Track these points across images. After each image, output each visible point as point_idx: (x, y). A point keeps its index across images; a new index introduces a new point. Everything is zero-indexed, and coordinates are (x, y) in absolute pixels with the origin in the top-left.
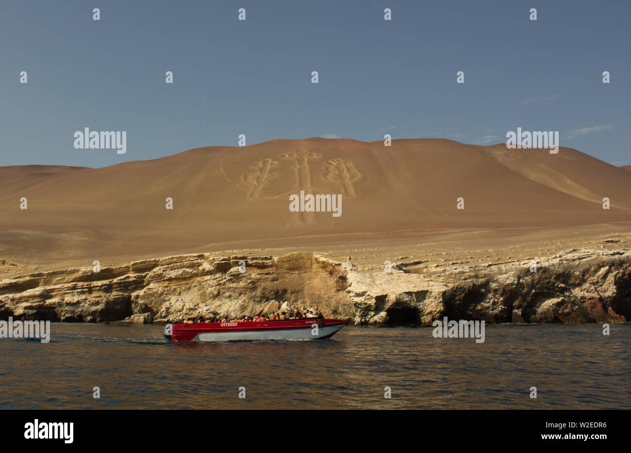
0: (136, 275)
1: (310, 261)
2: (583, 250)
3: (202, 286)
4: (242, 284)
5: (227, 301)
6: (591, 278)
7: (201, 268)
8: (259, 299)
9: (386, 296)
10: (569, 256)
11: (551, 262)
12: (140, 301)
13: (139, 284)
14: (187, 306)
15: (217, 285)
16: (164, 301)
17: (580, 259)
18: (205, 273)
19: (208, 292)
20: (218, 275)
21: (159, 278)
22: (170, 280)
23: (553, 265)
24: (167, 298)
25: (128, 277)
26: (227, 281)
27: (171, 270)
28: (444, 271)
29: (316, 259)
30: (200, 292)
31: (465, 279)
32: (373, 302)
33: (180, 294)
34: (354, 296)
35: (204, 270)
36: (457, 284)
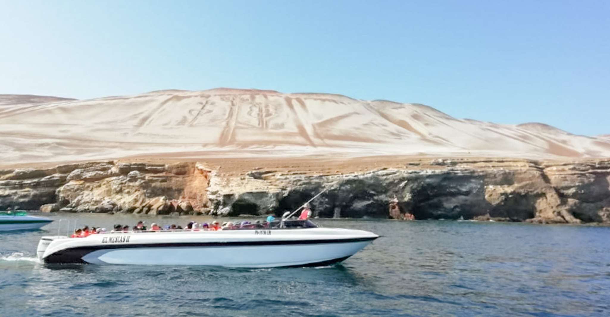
0: (60, 175)
1: (193, 168)
2: (391, 169)
3: (109, 185)
4: (137, 183)
5: (126, 196)
6: (394, 188)
7: (109, 171)
8: (149, 195)
9: (232, 195)
10: (380, 173)
11: (366, 176)
12: (61, 195)
13: (63, 181)
14: (94, 199)
15: (120, 184)
16: (79, 195)
17: (387, 175)
18: (112, 175)
19: (113, 188)
20: (121, 177)
21: (78, 177)
22: (86, 180)
23: (367, 178)
24: (81, 193)
25: (53, 177)
26: (127, 181)
27: (88, 172)
28: (286, 179)
29: (197, 167)
30: (107, 189)
31: (300, 185)
32: (221, 199)
33: (92, 190)
34: (210, 194)
35: (112, 172)
36: (293, 188)
